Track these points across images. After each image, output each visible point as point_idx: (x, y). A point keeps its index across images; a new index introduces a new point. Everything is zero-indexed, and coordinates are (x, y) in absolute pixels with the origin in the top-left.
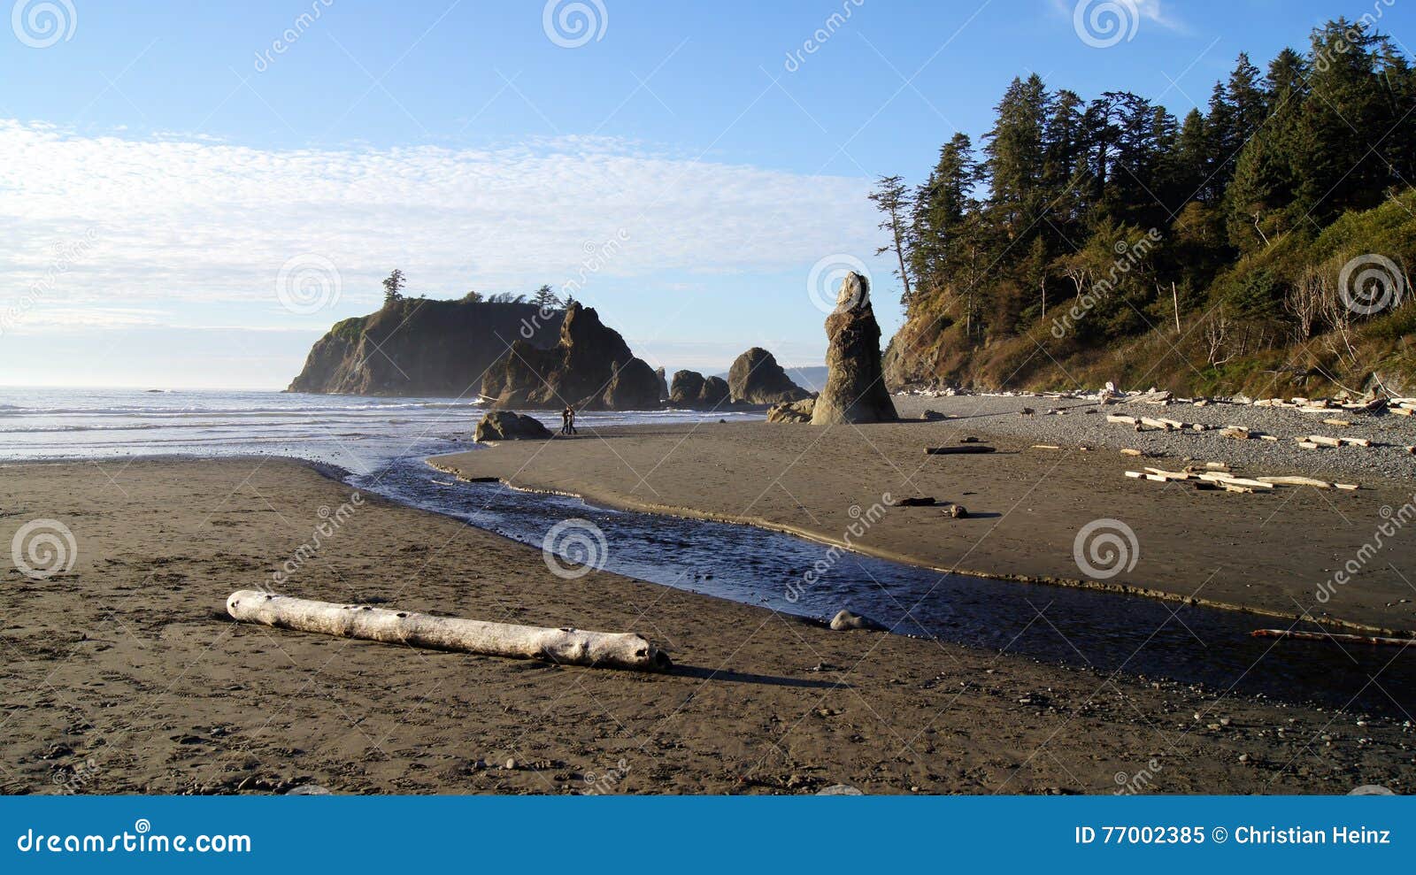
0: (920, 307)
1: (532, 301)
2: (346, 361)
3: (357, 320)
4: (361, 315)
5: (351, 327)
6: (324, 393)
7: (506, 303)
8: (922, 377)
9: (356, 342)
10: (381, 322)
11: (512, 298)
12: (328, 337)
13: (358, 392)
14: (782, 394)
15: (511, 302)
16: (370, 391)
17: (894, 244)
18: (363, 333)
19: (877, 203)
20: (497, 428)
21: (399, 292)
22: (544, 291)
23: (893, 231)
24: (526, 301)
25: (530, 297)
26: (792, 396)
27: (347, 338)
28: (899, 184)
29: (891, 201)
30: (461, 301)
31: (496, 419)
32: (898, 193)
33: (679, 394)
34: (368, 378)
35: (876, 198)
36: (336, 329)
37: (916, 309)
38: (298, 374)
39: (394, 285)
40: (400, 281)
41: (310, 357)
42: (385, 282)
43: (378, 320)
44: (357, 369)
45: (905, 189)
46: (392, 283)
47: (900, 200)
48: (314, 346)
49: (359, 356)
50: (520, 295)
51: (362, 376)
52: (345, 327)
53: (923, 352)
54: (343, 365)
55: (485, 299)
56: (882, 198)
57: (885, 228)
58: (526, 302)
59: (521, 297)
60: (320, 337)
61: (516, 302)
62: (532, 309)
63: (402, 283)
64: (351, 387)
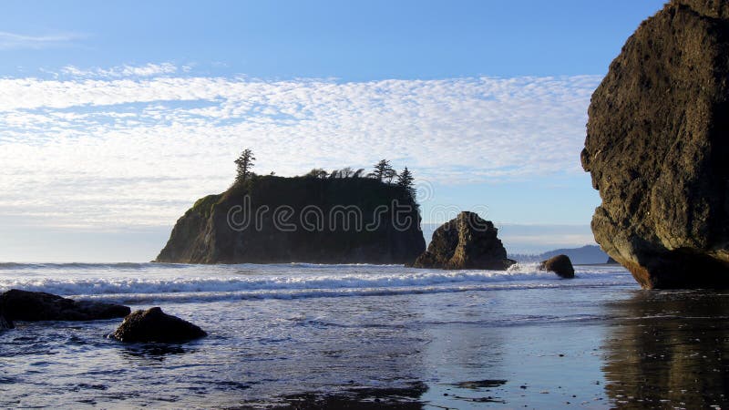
1: (370, 174)
2: (200, 233)
5: (207, 204)
7: (347, 178)
10: (229, 199)
11: (351, 173)
12: (189, 212)
15: (350, 176)
18: (212, 208)
21: (248, 170)
22: (382, 165)
24: (364, 175)
25: (369, 170)
27: (203, 212)
34: (213, 248)
36: (196, 205)
38: (165, 245)
39: (245, 164)
40: (250, 161)
42: (236, 161)
44: (207, 240)
46: (243, 162)
48: (178, 221)
49: (209, 229)
50: (359, 168)
51: (209, 247)
52: (204, 202)
54: (197, 237)
59: (360, 171)
61: (355, 176)
62: (370, 184)
63: (253, 162)
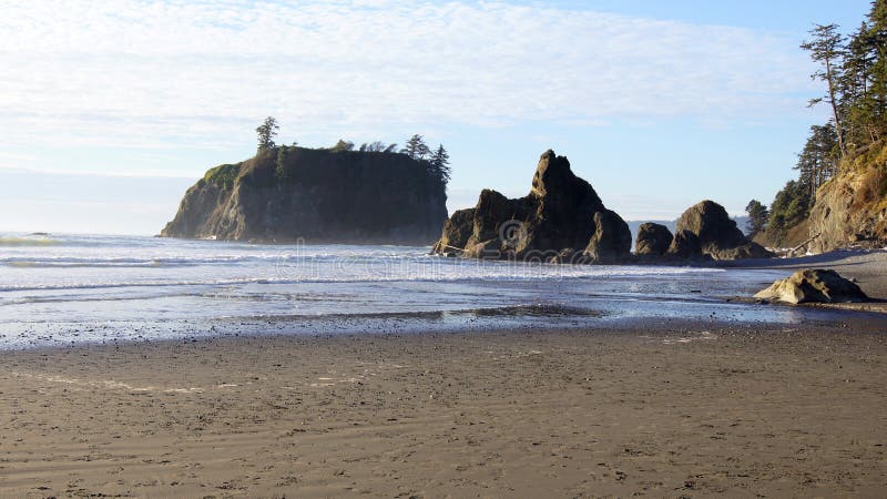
0: (857, 161)
1: (403, 150)
2: (220, 207)
3: (230, 166)
4: (234, 162)
5: (224, 174)
6: (198, 238)
7: (377, 153)
8: (875, 234)
9: (230, 188)
10: (255, 169)
11: (383, 147)
12: (201, 183)
13: (232, 239)
14: (736, 249)
15: (382, 151)
16: (245, 238)
17: (828, 94)
18: (237, 180)
19: (810, 52)
20: (820, 288)
21: (272, 139)
22: (415, 140)
23: (827, 82)
24: (397, 150)
26: (748, 252)
27: (220, 184)
28: (835, 32)
29: (825, 50)
30: (332, 149)
31: (817, 278)
32: (834, 41)
33: (646, 248)
34: (243, 224)
35: (809, 47)
36: (209, 176)
37: (851, 163)
38: (172, 220)
39: (268, 133)
40: (273, 129)
41: (183, 203)
42: (259, 129)
43: (252, 166)
44: (232, 216)
45: (842, 37)
46: (265, 130)
47: (836, 49)
48: (188, 191)
49: (233, 203)
50: (391, 143)
51: (235, 223)
52: (219, 172)
53: (870, 207)
54: (216, 211)
55: (357, 148)
56: (816, 47)
57: (818, 79)
58: (398, 152)
59: (392, 146)
60: (193, 183)
61: (387, 151)
62: (403, 159)
63: (276, 131)
64: (225, 233)
